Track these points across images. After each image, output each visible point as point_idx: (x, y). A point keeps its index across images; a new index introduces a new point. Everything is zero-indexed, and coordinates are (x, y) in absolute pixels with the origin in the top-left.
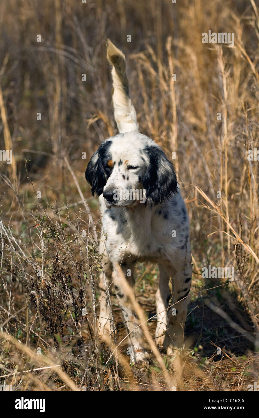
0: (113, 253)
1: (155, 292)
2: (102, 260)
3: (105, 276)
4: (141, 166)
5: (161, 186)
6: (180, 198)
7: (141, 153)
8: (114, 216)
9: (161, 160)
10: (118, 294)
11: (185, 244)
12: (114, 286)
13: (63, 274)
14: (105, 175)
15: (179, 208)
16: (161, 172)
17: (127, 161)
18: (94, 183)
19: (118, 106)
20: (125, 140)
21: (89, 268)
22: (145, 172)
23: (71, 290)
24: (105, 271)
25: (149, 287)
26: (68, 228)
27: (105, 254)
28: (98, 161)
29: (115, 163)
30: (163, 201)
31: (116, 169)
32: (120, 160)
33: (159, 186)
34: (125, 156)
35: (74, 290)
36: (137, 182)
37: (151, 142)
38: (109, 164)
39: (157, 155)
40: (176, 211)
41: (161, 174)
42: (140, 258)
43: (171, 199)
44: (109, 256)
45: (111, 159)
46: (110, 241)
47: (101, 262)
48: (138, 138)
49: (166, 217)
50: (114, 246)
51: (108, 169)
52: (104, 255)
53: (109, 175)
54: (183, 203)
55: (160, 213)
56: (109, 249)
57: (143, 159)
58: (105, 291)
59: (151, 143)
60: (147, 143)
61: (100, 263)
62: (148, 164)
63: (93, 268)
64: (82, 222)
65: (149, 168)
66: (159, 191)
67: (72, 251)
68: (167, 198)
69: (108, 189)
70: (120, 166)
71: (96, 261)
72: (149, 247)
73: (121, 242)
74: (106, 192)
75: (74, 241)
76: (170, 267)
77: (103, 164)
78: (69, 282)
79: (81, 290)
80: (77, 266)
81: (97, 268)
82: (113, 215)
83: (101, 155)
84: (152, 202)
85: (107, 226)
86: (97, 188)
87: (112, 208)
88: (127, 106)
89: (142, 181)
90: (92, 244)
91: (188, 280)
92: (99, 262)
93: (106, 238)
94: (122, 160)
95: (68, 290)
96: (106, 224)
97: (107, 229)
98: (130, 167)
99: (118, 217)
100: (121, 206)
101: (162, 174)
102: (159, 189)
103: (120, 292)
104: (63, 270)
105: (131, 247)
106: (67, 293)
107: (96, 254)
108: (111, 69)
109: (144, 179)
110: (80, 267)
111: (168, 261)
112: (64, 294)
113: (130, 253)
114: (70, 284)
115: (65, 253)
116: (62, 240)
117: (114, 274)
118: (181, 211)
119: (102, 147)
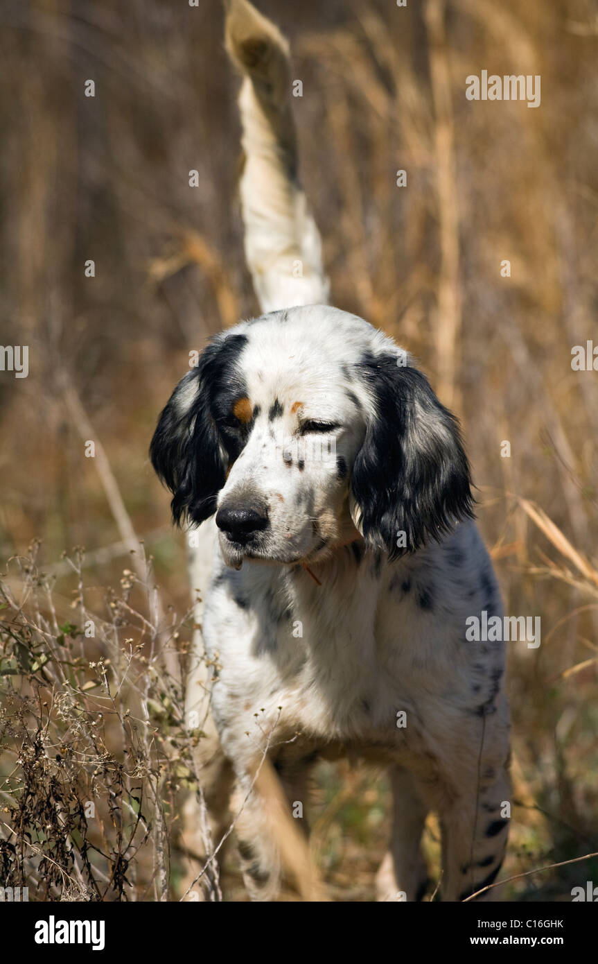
0: (237, 726)
1: (374, 868)
2: (195, 753)
3: (203, 807)
4: (349, 423)
5: (414, 493)
6: (475, 540)
7: (348, 377)
8: (245, 595)
9: (416, 402)
10: (248, 871)
11: (491, 701)
12: (237, 844)
13: (58, 799)
14: (222, 453)
15: (471, 573)
16: (415, 443)
17: (298, 404)
18: (181, 478)
19: (260, 216)
20: (292, 331)
21: (150, 780)
22: (360, 446)
23: (84, 856)
24: (204, 789)
25: (354, 851)
26: (78, 637)
27: (210, 728)
28: (197, 403)
29: (257, 411)
30: (422, 546)
31: (261, 427)
32: (277, 402)
33: (407, 493)
34: (291, 388)
35: (93, 855)
36: (333, 477)
37: (382, 342)
38: (238, 411)
39: (402, 384)
40: (459, 582)
41: (414, 451)
42: (335, 742)
43: (447, 538)
44: (224, 737)
45: (243, 396)
46: (227, 685)
47: (191, 758)
48: (338, 327)
49: (425, 602)
50: (242, 701)
51: (231, 432)
52: (202, 735)
53: (235, 450)
54: (486, 557)
55: (406, 588)
56: (223, 713)
57: (354, 398)
58: (202, 861)
59: (382, 344)
60: (368, 343)
61: (188, 762)
62: (371, 418)
63: (162, 780)
64: (128, 616)
65: (373, 427)
66: (407, 509)
67: (91, 718)
68: (436, 537)
69: (234, 498)
70: (276, 419)
71: (175, 756)
72: (366, 705)
73: (271, 689)
74: (224, 511)
75: (98, 684)
76: (436, 780)
77: (215, 412)
78: (80, 827)
79: (120, 858)
80: (106, 771)
81: (176, 779)
82: (241, 593)
83: (207, 383)
84: (383, 547)
85: (220, 633)
86: (190, 497)
87: (246, 565)
88: (292, 215)
89: (348, 474)
90: (163, 696)
91: (498, 827)
92: (186, 758)
93: (216, 674)
94: (281, 401)
95: (72, 855)
96: (216, 625)
97: (220, 641)
98: (309, 427)
99: (259, 599)
100: (278, 558)
101: (417, 451)
102: (409, 504)
103: (256, 867)
104: (58, 784)
105: (303, 703)
106: (69, 867)
107: (177, 730)
108: (237, 85)
109: (355, 469)
110: (119, 775)
111: (431, 756)
112: (62, 871)
113: (300, 727)
114: (82, 836)
115: (63, 728)
116: (57, 681)
117: (239, 801)
118: (477, 584)
119: (212, 358)
